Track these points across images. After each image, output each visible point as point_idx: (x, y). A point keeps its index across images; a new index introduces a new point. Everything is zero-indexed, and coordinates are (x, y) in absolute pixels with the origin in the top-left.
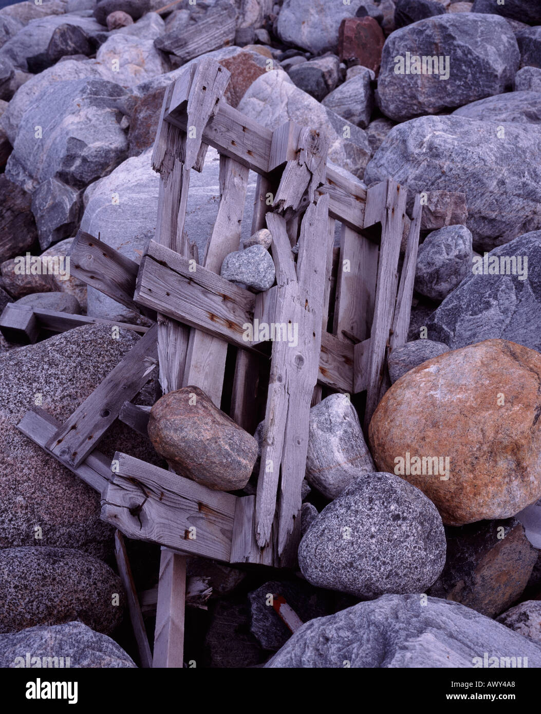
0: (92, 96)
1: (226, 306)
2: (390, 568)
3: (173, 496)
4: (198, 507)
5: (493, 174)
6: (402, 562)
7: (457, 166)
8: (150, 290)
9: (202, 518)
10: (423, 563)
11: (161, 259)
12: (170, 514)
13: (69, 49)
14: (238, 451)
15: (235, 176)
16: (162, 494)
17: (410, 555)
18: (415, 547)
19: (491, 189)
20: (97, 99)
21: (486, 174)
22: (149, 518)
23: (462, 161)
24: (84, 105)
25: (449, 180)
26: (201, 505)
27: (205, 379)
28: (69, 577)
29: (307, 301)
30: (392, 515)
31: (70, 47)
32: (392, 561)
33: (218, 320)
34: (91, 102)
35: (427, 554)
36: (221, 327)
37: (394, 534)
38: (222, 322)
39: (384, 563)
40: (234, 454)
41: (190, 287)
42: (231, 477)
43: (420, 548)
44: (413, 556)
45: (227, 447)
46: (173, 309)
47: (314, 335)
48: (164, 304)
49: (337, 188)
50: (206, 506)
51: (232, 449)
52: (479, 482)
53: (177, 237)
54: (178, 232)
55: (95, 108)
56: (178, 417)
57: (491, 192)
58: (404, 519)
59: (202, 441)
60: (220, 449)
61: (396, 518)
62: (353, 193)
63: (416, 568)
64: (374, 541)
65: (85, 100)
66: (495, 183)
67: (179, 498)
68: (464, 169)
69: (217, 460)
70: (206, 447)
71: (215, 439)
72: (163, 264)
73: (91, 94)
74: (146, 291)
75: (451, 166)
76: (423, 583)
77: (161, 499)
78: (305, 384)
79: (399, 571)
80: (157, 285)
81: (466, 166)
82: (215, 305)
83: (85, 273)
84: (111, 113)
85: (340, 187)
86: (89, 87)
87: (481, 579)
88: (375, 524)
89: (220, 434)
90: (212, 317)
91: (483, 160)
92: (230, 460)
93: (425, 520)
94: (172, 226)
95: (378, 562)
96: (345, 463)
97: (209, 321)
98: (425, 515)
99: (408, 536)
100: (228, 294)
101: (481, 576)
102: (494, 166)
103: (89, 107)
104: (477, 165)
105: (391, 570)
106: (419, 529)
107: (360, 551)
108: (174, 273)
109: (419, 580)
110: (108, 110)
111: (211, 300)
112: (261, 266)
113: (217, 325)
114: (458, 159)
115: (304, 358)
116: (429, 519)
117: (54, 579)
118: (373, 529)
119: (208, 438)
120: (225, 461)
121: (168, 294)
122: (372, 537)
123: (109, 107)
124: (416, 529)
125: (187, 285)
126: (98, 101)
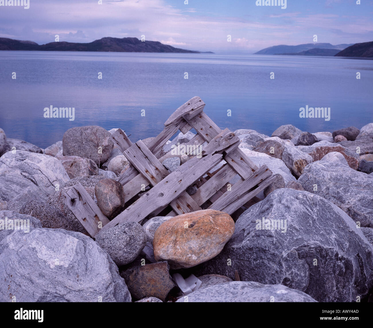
0: (249, 139)
1: (155, 172)
2: (111, 245)
3: (89, 206)
4: (95, 215)
5: (325, 184)
6: (115, 245)
7: (313, 176)
8: (129, 152)
9: (94, 219)
10: (121, 249)
11: (140, 147)
12: (84, 210)
13: (304, 143)
14: (110, 200)
15: (196, 140)
16: (86, 203)
17: (118, 245)
18: (122, 243)
19: (322, 190)
20: (250, 141)
21: (323, 183)
22: (76, 206)
23: (316, 175)
24: (243, 142)
25: (310, 182)
26: (96, 216)
27: (132, 188)
28: (59, 223)
29: (181, 180)
30: (124, 231)
31: (305, 142)
32: (113, 243)
33: (149, 173)
34: (247, 141)
35: (124, 248)
36: (148, 176)
37: (120, 236)
38: (150, 175)
39: (111, 243)
40: (109, 201)
41: (145, 159)
42: (104, 207)
43: (123, 244)
44: (119, 245)
45: (108, 198)
46: (133, 161)
47: (176, 192)
48: (131, 158)
49: (244, 162)
50: (98, 217)
51: (109, 199)
52: (162, 241)
53: (157, 147)
54: (158, 146)
55: (247, 144)
56: (102, 183)
57: (322, 192)
58: (127, 234)
59: (103, 192)
60: (106, 197)
61: (125, 232)
62: (252, 168)
63: (117, 249)
64: (114, 236)
65: (245, 140)
66: (325, 188)
67: (90, 208)
68: (315, 178)
69: (103, 200)
70: (103, 194)
71: (107, 194)
72: (139, 148)
73: (248, 138)
74: (127, 151)
75: (311, 176)
76: (117, 256)
77: (84, 204)
78: (158, 203)
79: (113, 248)
80: (133, 152)
81: (316, 177)
82: (151, 169)
83: (116, 142)
84: (252, 147)
85: (246, 163)
86: (249, 136)
87: (142, 274)
88: (118, 231)
89: (109, 193)
90: (147, 171)
91: (324, 176)
92: (106, 201)
93: (133, 239)
94: (157, 143)
95: (110, 242)
96: (147, 229)
97: (145, 172)
98: (134, 237)
99: (123, 239)
100: (159, 168)
101: (142, 273)
102: (327, 180)
103: (244, 143)
104: (320, 178)
105: (111, 246)
106: (128, 239)
107: (108, 237)
108: (142, 152)
109: (116, 254)
110: (252, 146)
111: (150, 166)
112: (173, 163)
113: (147, 174)
114: (315, 174)
115: (164, 195)
116: (135, 240)
117: (55, 220)
118: (117, 233)
119: (105, 192)
120: (105, 201)
121: (134, 157)
122: (115, 235)
123: (253, 145)
124: (127, 238)
125: (144, 158)
126: (250, 142)
